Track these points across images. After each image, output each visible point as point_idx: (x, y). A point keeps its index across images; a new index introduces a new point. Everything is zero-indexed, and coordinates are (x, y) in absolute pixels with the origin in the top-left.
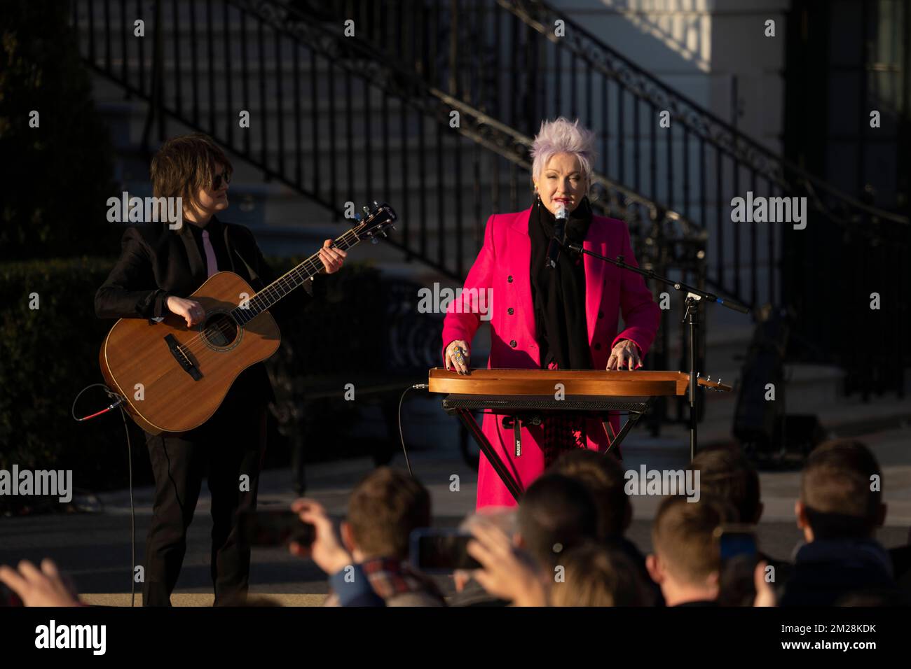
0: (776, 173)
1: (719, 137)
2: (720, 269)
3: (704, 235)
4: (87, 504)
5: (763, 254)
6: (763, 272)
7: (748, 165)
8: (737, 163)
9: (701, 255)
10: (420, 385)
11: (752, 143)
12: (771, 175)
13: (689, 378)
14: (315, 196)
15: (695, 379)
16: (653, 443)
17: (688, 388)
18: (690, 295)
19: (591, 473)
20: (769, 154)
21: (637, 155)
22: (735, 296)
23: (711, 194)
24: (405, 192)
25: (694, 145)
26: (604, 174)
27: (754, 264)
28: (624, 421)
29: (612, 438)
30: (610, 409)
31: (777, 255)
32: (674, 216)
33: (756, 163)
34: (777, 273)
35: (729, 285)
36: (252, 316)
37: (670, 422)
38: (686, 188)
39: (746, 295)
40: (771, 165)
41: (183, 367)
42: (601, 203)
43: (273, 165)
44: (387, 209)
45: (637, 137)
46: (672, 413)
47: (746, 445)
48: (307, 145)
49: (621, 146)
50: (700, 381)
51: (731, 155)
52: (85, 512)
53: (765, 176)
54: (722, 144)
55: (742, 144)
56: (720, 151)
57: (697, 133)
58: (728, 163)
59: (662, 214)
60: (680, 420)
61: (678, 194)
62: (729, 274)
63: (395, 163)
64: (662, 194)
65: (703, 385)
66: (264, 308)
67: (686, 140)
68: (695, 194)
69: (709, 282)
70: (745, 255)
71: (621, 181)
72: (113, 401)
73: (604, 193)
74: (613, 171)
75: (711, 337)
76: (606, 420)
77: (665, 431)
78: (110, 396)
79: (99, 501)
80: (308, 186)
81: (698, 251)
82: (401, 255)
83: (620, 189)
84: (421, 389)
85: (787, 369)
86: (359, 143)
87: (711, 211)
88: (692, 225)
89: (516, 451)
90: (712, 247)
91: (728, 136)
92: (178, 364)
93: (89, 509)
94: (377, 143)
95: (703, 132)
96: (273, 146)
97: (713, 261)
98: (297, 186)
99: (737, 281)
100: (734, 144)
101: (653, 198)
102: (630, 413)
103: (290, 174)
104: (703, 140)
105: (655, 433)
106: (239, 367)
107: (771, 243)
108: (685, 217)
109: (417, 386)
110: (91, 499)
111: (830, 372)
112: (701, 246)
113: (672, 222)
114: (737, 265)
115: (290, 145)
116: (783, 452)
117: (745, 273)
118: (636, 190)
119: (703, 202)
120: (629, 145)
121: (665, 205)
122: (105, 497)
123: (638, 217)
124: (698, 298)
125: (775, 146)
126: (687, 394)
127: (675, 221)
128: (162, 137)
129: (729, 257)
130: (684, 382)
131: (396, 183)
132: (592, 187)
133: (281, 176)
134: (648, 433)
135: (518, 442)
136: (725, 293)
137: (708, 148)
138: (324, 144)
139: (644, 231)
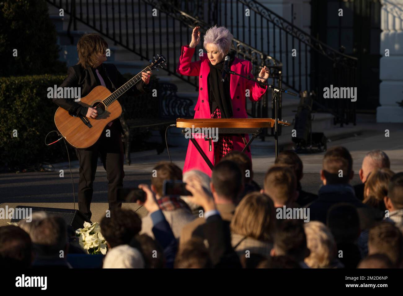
0: (308, 41)
1: (287, 27)
2: (287, 77)
3: (281, 65)
4: (49, 168)
5: (303, 71)
6: (303, 78)
7: (298, 38)
8: (293, 37)
9: (280, 72)
10: (173, 125)
11: (299, 30)
12: (306, 42)
13: (275, 121)
14: (134, 51)
15: (277, 121)
16: (262, 144)
17: (274, 125)
18: (275, 90)
19: (238, 159)
20: (306, 34)
21: (256, 34)
22: (293, 88)
23: (284, 49)
24: (168, 49)
25: (277, 30)
26: (244, 42)
27: (300, 75)
28: (250, 137)
29: (246, 144)
30: (245, 133)
31: (309, 72)
32: (270, 58)
33: (301, 37)
34: (309, 78)
35: (291, 84)
36: (111, 102)
37: (269, 136)
38: (274, 47)
39: (297, 87)
40: (306, 38)
41: (84, 123)
42: (242, 53)
43: (118, 39)
44: (162, 57)
45: (256, 27)
46: (269, 132)
47: (297, 144)
48: (130, 31)
49: (250, 31)
50: (279, 122)
51: (291, 34)
52: (47, 171)
53: (304, 42)
54: (288, 30)
55: (295, 30)
56: (287, 32)
57: (278, 26)
58: (290, 37)
59: (265, 57)
60: (272, 135)
61: (271, 49)
62: (291, 79)
63: (164, 38)
64: (265, 49)
65: (280, 123)
66: (115, 99)
67: (274, 28)
68: (278, 49)
69: (283, 82)
70: (297, 72)
71: (250, 45)
72: (60, 137)
73: (243, 49)
74: (247, 41)
75: (284, 103)
76: (244, 137)
77: (267, 139)
78: (59, 135)
79: (53, 166)
80: (131, 47)
81: (279, 71)
82: (167, 73)
83: (249, 47)
84: (173, 126)
85: (312, 115)
86: (150, 30)
87: (284, 55)
88: (276, 61)
89: (210, 149)
90: (284, 69)
91: (290, 27)
92: (83, 122)
93: (50, 170)
94: (157, 30)
95: (280, 26)
96: (117, 32)
97: (285, 74)
98: (127, 47)
99: (294, 82)
100: (292, 29)
101: (262, 51)
102: (253, 134)
103: (124, 43)
104: (280, 29)
105: (263, 140)
106: (106, 122)
107: (306, 67)
108: (274, 58)
109: (172, 125)
110: (50, 166)
111: (329, 116)
112: (280, 69)
113: (269, 60)
114: (294, 76)
115: (124, 31)
116: (311, 146)
117: (297, 79)
118: (256, 48)
119: (281, 52)
120: (253, 30)
121: (266, 54)
122: (55, 165)
123: (256, 58)
124: (278, 91)
125: (308, 31)
126: (274, 127)
127: (270, 59)
128: (75, 29)
129: (290, 73)
130: (274, 122)
131: (164, 45)
132: (238, 47)
133: (121, 43)
134: (261, 140)
135: (210, 146)
136: (290, 87)
137: (282, 31)
138: (137, 31)
139: (259, 63)
